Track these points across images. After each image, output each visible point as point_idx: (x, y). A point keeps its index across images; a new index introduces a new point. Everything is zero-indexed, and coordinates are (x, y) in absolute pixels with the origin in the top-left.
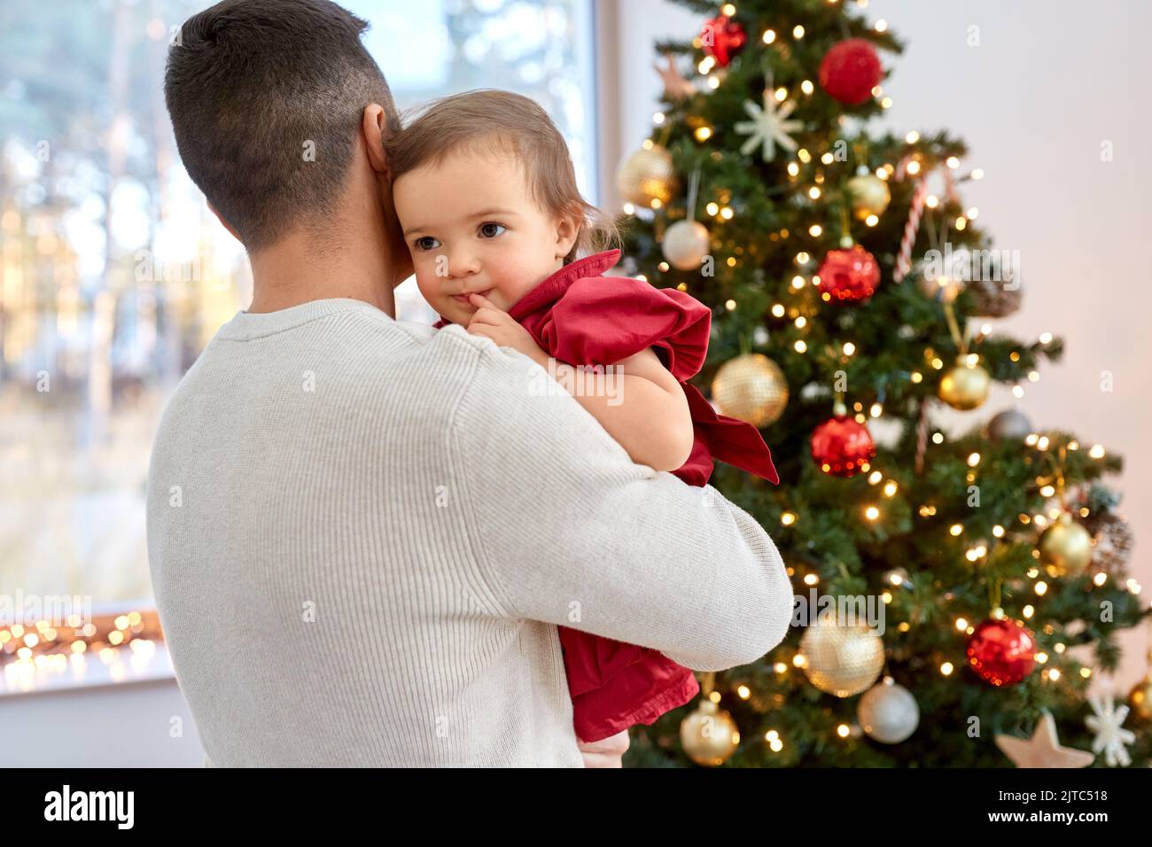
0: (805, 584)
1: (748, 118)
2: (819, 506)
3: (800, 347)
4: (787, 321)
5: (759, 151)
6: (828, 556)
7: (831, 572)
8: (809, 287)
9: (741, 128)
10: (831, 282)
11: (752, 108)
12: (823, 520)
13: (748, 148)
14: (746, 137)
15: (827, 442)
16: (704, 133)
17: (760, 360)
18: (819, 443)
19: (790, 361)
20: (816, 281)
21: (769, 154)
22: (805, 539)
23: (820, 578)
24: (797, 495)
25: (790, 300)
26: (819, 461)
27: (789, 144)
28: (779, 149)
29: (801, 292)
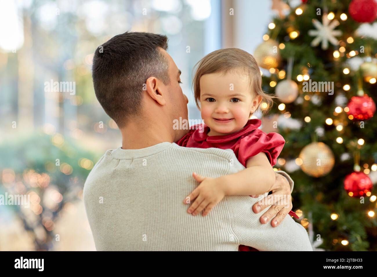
0: (342, 244)
1: (314, 28)
2: (347, 211)
3: (340, 140)
4: (333, 127)
5: (320, 44)
6: (352, 232)
7: (353, 239)
8: (344, 113)
9: (312, 33)
10: (353, 111)
11: (317, 23)
12: (350, 217)
13: (315, 43)
14: (314, 38)
15: (351, 183)
16: (294, 35)
17: (321, 145)
18: (348, 183)
19: (335, 146)
20: (347, 110)
21: (325, 46)
22: (342, 225)
23: (349, 242)
24: (338, 206)
25: (335, 118)
26: (348, 191)
27: (335, 42)
28: (330, 44)
29: (340, 115)
